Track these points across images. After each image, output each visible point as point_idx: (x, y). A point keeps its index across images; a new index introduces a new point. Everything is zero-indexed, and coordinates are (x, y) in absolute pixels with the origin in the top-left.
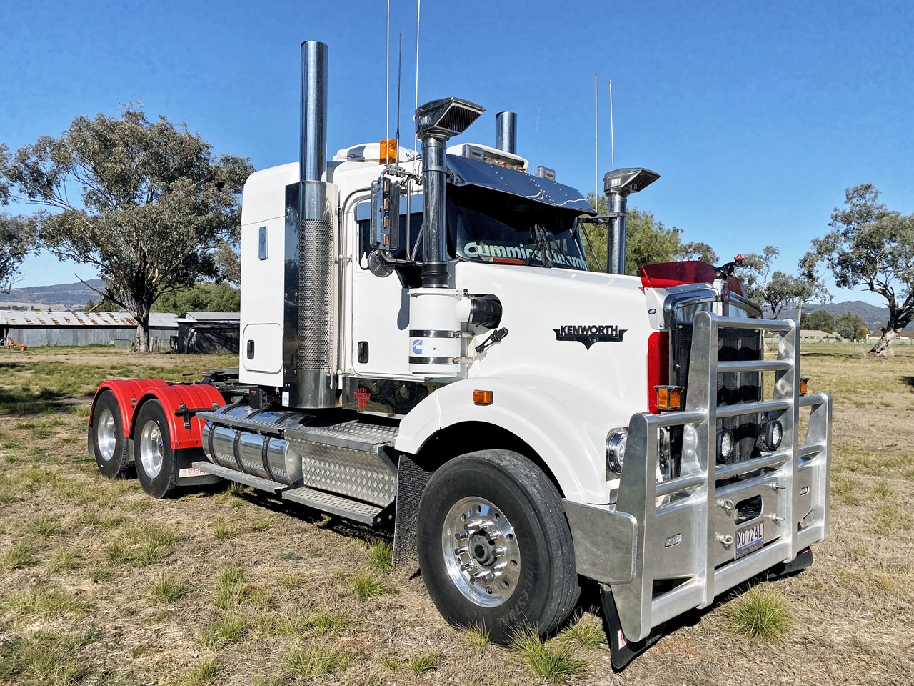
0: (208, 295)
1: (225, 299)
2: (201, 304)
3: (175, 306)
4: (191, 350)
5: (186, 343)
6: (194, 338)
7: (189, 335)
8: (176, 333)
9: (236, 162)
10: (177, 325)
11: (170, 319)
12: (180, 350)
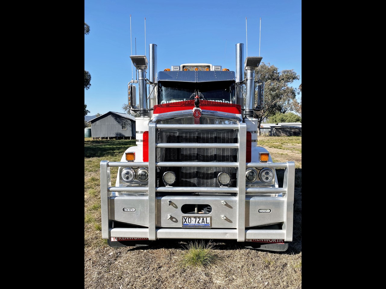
0: (286, 117)
1: (292, 118)
2: (284, 120)
3: (276, 121)
4: (274, 135)
5: (272, 133)
6: (275, 131)
7: (273, 130)
8: (270, 130)
9: (288, 72)
10: (270, 127)
11: (268, 125)
12: (271, 135)
